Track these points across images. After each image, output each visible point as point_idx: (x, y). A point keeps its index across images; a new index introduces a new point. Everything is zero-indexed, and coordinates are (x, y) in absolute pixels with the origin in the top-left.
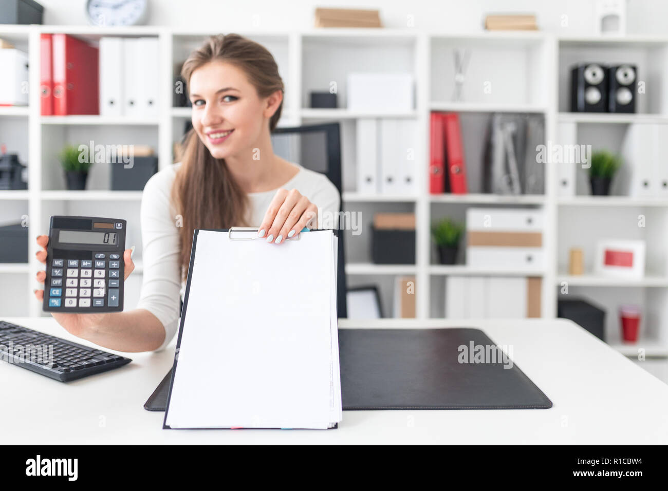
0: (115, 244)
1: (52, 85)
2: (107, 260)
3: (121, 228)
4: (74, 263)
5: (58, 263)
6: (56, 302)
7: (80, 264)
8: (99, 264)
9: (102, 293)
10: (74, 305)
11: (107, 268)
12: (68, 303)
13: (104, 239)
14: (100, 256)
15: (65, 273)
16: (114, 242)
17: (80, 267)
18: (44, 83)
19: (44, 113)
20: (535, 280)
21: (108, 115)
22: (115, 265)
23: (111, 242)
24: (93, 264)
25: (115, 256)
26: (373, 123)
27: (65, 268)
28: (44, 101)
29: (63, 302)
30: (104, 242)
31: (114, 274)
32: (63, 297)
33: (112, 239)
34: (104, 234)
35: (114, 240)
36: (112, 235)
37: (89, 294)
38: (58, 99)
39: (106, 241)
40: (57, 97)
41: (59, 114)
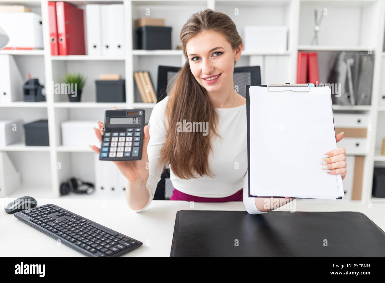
0: (139, 123)
1: (58, 35)
2: (133, 132)
3: (141, 114)
4: (116, 134)
5: (108, 134)
6: (105, 155)
7: (119, 135)
8: (129, 134)
9: (129, 149)
10: (114, 156)
11: (133, 136)
12: (111, 155)
13: (133, 121)
14: (130, 130)
15: (111, 140)
16: (138, 122)
17: (119, 136)
18: (52, 35)
19: (53, 54)
20: (360, 158)
21: (92, 54)
22: (138, 134)
23: (137, 123)
24: (126, 134)
25: (138, 130)
26: (262, 58)
27: (111, 137)
28: (52, 46)
29: (108, 155)
30: (133, 123)
31: (137, 139)
32: (109, 152)
33: (137, 121)
34: (132, 118)
35: (138, 121)
36: (137, 119)
37: (122, 150)
38: (62, 44)
39: (134, 122)
40: (61, 42)
41: (63, 55)
